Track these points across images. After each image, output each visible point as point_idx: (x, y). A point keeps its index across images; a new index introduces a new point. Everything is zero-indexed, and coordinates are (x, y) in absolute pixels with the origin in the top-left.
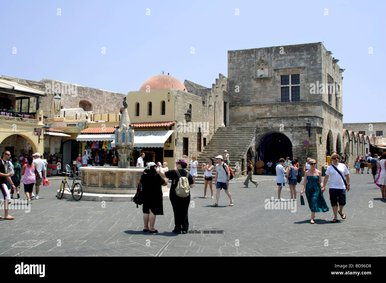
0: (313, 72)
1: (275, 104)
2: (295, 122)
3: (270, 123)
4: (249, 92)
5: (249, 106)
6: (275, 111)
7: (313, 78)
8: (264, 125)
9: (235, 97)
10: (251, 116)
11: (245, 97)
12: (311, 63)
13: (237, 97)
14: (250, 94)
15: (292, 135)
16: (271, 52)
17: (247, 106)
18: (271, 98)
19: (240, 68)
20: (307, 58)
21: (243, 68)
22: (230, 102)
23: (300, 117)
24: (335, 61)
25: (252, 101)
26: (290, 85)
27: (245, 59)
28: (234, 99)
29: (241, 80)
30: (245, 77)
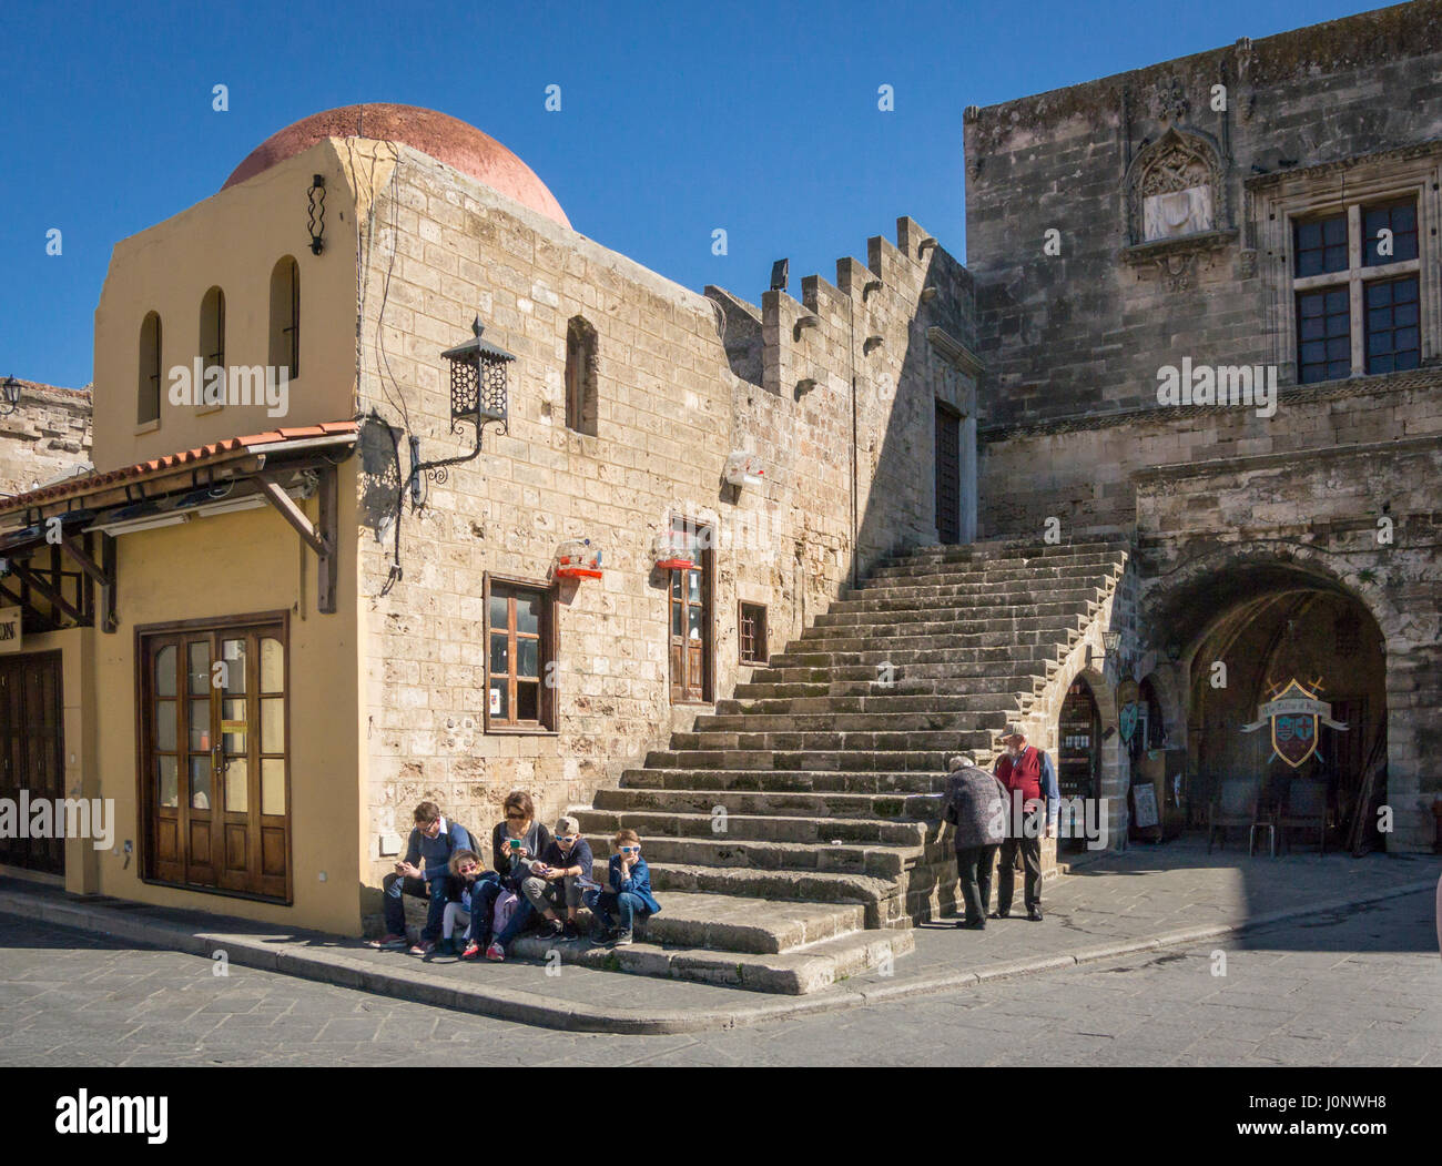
3: (1228, 501)
4: (1097, 339)
5: (1096, 424)
6: (1256, 442)
8: (1185, 517)
9: (1012, 378)
11: (1069, 373)
13: (1027, 376)
14: (1103, 356)
16: (1227, 79)
17: (1080, 425)
18: (1229, 361)
19: (1035, 204)
21: (1055, 202)
22: (983, 411)
25: (1112, 394)
26: (1355, 273)
27: (1063, 144)
28: (1003, 394)
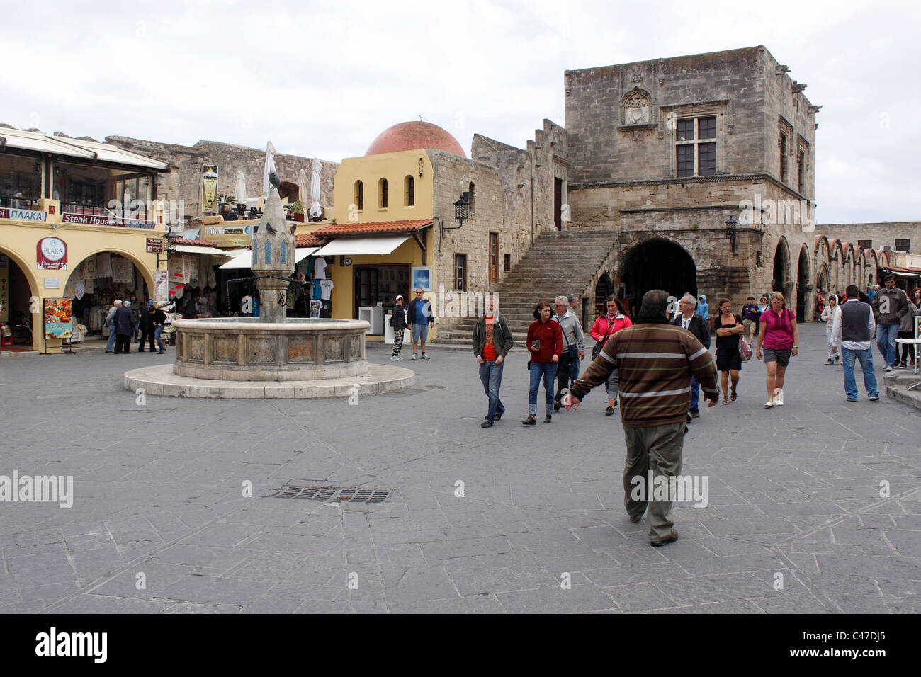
0: (746, 112)
1: (663, 182)
2: (703, 218)
3: (649, 222)
4: (610, 156)
5: (608, 186)
6: (662, 196)
7: (744, 124)
8: (635, 225)
9: (581, 167)
10: (613, 209)
11: (600, 167)
12: (742, 91)
13: (585, 167)
14: (610, 163)
15: (695, 246)
16: (655, 71)
17: (603, 186)
18: (653, 168)
19: (589, 107)
20: (733, 81)
21: (596, 107)
22: (569, 179)
23: (713, 208)
24: (798, 88)
25: (615, 176)
26: (696, 141)
27: (600, 87)
28: (577, 173)
29: (592, 133)
30: (600, 125)
